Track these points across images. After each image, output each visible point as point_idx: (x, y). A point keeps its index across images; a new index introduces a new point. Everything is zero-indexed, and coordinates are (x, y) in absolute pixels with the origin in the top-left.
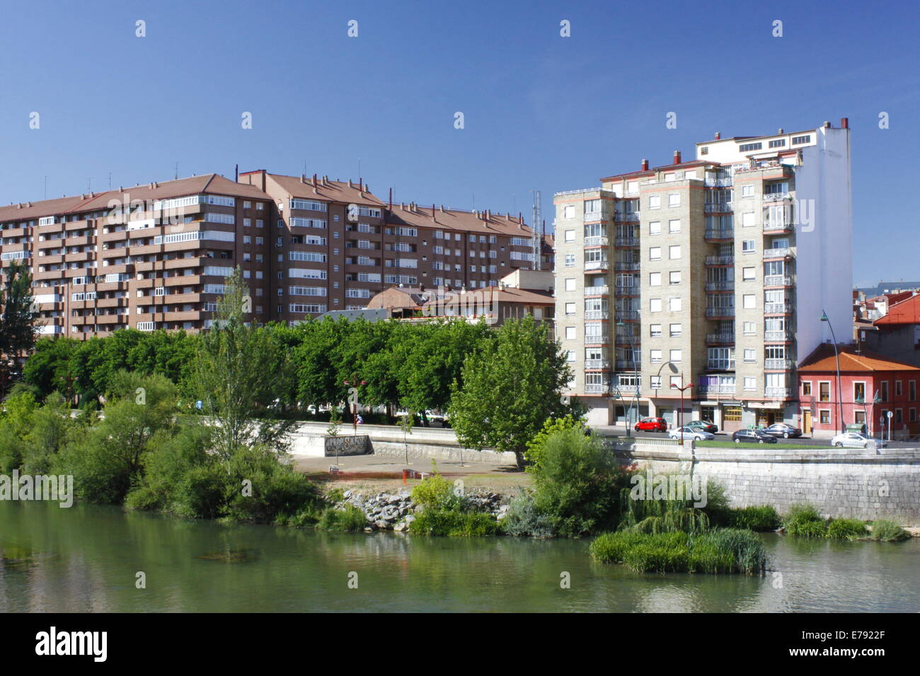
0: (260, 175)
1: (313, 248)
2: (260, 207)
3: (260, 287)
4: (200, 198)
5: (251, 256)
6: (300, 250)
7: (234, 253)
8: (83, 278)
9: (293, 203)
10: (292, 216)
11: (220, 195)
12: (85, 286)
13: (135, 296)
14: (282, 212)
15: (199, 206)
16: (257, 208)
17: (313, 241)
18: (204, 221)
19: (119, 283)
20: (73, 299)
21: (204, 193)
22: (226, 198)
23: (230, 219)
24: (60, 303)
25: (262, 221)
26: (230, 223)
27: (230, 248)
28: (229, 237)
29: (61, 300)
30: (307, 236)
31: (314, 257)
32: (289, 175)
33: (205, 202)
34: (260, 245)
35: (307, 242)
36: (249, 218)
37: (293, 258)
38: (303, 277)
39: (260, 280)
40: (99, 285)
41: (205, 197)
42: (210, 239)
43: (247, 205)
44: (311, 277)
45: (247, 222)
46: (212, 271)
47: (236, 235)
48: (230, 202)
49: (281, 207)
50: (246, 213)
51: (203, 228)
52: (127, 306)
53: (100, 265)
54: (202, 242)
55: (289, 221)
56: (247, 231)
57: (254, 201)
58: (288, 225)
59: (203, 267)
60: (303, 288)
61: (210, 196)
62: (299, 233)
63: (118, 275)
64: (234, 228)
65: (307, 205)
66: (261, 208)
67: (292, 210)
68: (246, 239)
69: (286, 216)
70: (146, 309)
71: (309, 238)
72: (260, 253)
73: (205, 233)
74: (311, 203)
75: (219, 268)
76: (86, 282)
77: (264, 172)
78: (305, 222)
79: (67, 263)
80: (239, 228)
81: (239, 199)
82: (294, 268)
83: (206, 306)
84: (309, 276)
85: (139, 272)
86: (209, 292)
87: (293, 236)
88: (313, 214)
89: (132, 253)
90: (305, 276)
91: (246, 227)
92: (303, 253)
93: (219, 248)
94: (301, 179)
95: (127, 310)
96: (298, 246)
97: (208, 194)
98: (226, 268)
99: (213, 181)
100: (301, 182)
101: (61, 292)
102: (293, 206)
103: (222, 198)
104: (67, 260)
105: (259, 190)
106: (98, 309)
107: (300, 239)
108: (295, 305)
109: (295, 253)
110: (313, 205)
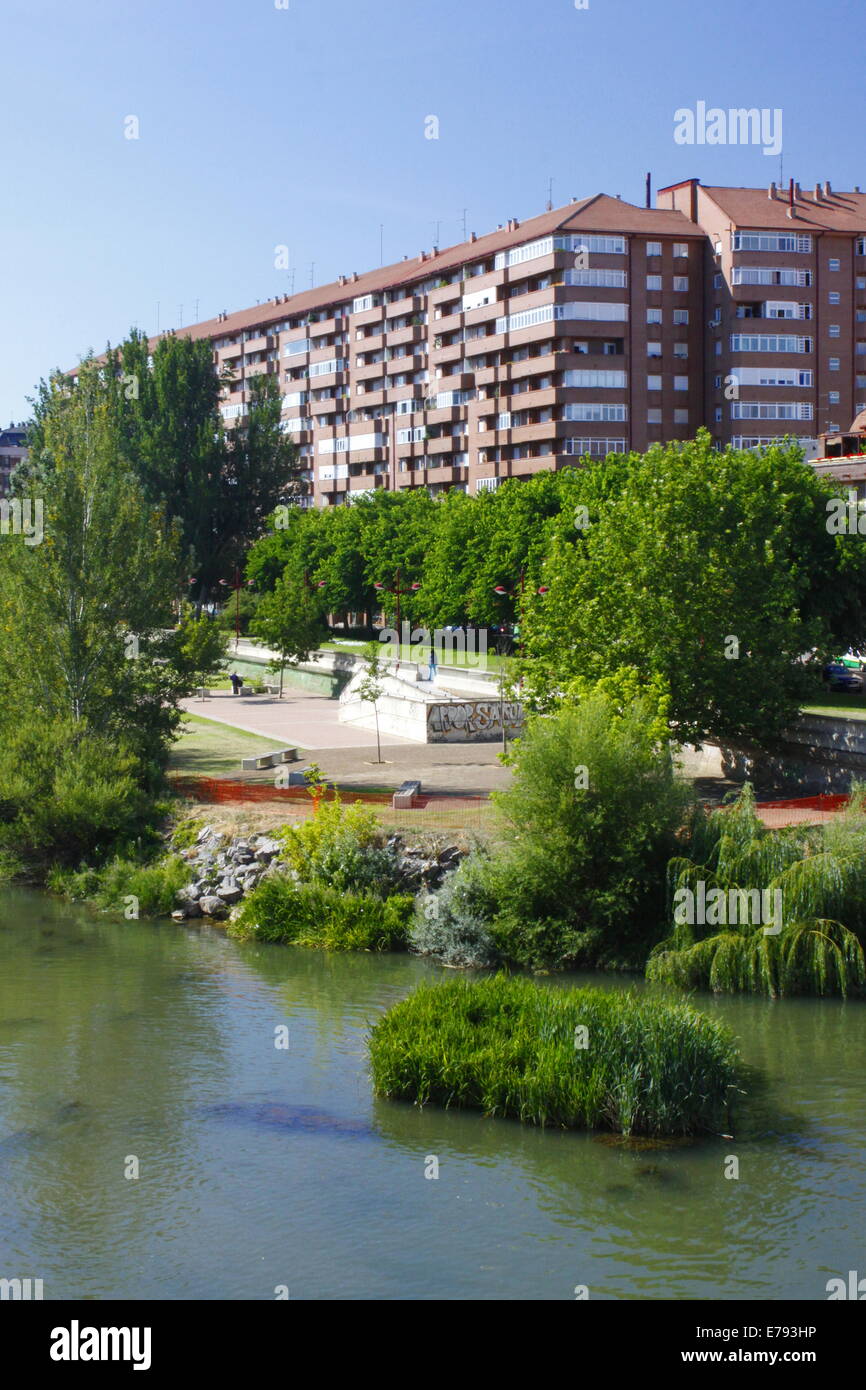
0: (687, 190)
1: (782, 324)
2: (682, 251)
3: (681, 407)
4: (555, 241)
5: (663, 347)
6: (753, 331)
7: (626, 344)
8: (409, 403)
9: (737, 240)
10: (736, 265)
11: (594, 232)
12: (412, 416)
13: (476, 433)
14: (719, 258)
15: (553, 256)
16: (676, 255)
17: (781, 313)
18: (563, 284)
19: (453, 408)
20: (400, 441)
21: (561, 231)
22: (607, 239)
23: (616, 278)
24: (384, 448)
25: (686, 279)
26: (615, 284)
27: (619, 333)
28: (616, 312)
29: (385, 443)
30: (768, 303)
31: (782, 342)
32: (747, 186)
33: (564, 247)
34: (682, 324)
35: (768, 315)
36: (656, 273)
37: (737, 347)
38: (759, 383)
39: (682, 392)
40: (429, 413)
41: (564, 239)
42: (573, 317)
43: (653, 249)
44: (777, 384)
45: (654, 283)
46: (578, 378)
47: (630, 308)
48: (619, 244)
49: (719, 249)
50: (651, 266)
51: (561, 297)
52: (466, 451)
53: (432, 378)
54: (559, 324)
55: (732, 276)
56: (653, 299)
57: (668, 240)
58: (728, 283)
59: (563, 371)
60: (759, 406)
61: (574, 237)
62: (749, 297)
63: (451, 394)
64: (625, 295)
65: (768, 242)
66: (685, 255)
67: (734, 252)
68: (654, 315)
69: (726, 265)
70: (491, 453)
71: (771, 307)
72: (681, 341)
73: (566, 306)
74: (776, 237)
75: (595, 372)
76: (413, 410)
77: (694, 183)
78: (764, 276)
79: (389, 376)
80: (637, 295)
81: (635, 239)
82: (738, 366)
83: (570, 444)
84: (772, 381)
85: (481, 387)
86: (573, 418)
87: (740, 303)
88: (784, 257)
89: (469, 353)
90: (762, 381)
91: (650, 292)
92: (759, 337)
93: (597, 335)
94: (770, 192)
95: (467, 457)
96: (751, 322)
97: (569, 232)
98: (608, 372)
99: (591, 207)
100: (770, 197)
101: (384, 429)
102: (737, 246)
103: (599, 238)
104: (390, 371)
105: (683, 220)
106: (429, 456)
107: (755, 310)
108: (741, 439)
109: (741, 337)
110: (782, 242)
